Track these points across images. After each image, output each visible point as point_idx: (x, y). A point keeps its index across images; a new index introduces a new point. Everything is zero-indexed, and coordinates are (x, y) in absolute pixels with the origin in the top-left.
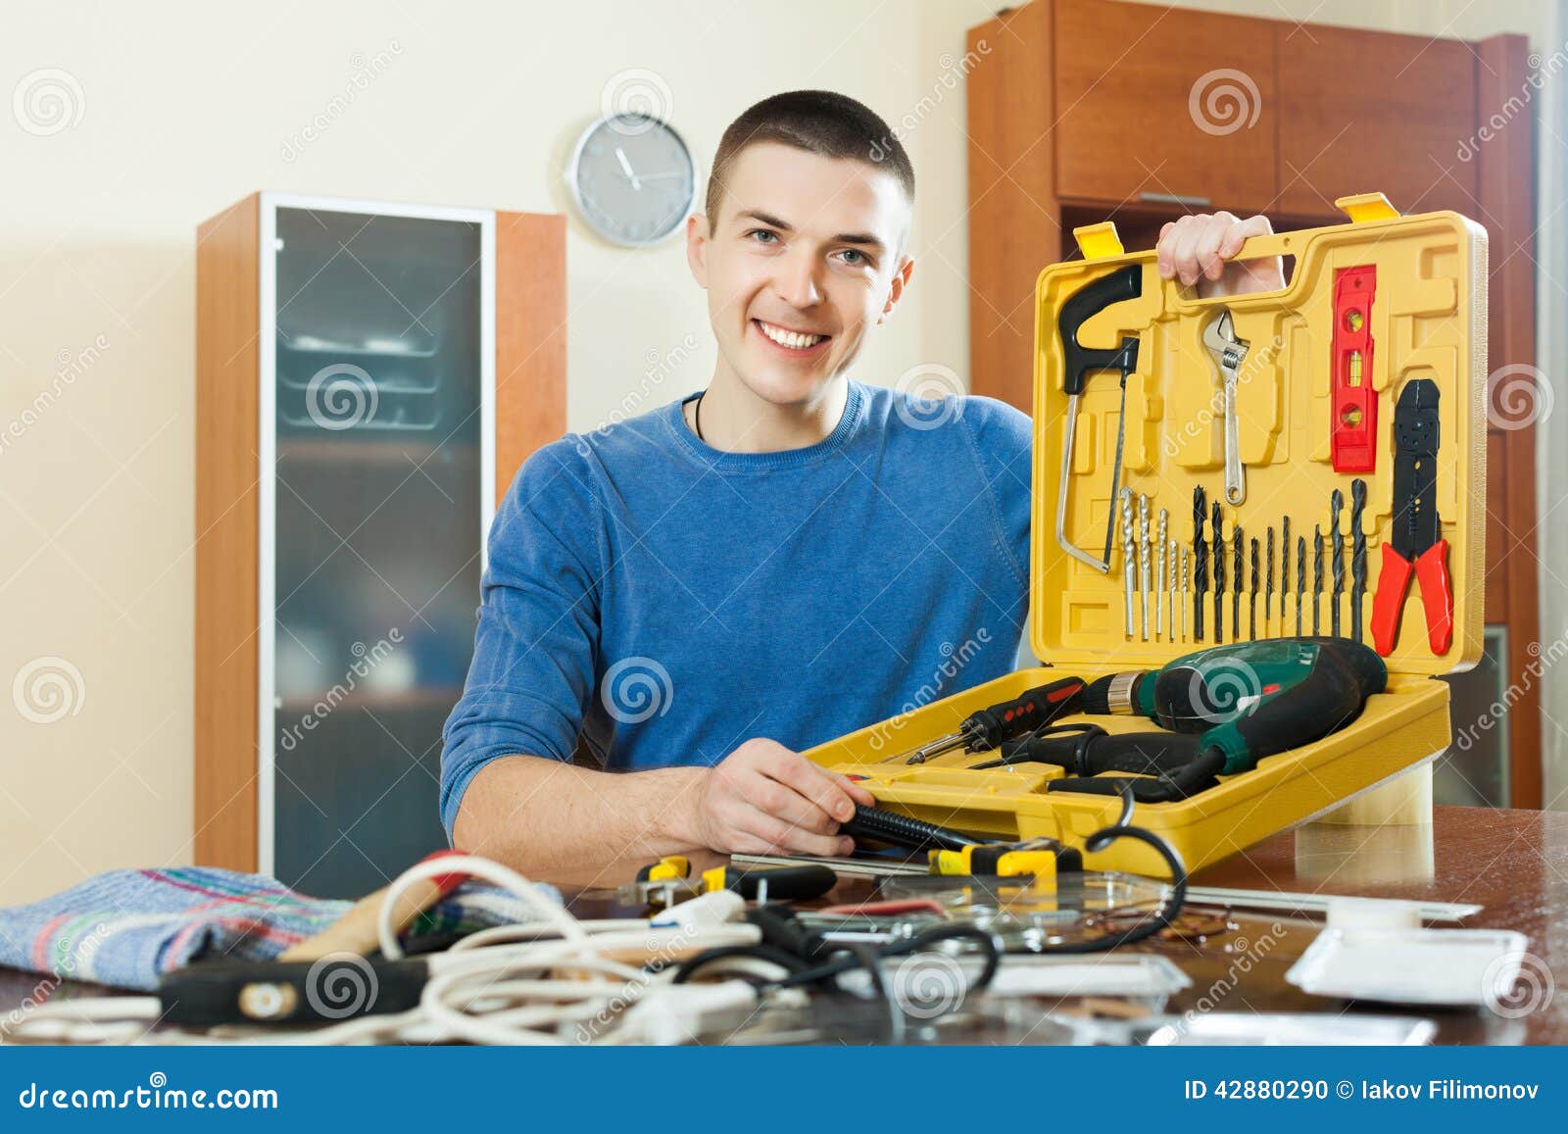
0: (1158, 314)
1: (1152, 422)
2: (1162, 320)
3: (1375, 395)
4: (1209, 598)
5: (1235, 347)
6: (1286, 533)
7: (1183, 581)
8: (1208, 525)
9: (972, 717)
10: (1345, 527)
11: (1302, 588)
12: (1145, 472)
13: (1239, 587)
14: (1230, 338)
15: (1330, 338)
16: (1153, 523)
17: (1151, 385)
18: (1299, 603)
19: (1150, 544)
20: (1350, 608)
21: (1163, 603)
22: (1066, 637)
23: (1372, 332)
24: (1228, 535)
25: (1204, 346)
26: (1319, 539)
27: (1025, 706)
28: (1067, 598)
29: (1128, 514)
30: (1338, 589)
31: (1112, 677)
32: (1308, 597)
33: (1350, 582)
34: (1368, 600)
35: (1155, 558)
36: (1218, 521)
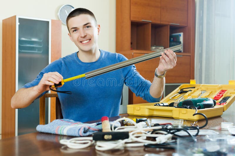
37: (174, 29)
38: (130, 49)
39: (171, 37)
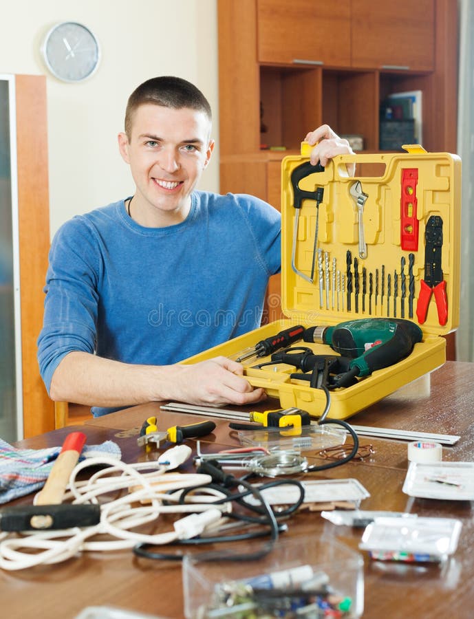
0: (331, 180)
1: (330, 222)
2: (333, 181)
3: (418, 221)
4: (353, 295)
5: (362, 196)
6: (383, 272)
7: (342, 288)
8: (352, 266)
9: (259, 343)
10: (406, 272)
11: (389, 294)
12: (327, 243)
13: (364, 292)
14: (361, 192)
15: (400, 197)
16: (331, 263)
17: (329, 208)
18: (388, 300)
19: (329, 271)
20: (408, 304)
21: (335, 297)
22: (296, 306)
23: (416, 196)
24: (360, 271)
25: (350, 195)
26: (396, 276)
27: (280, 338)
28: (296, 290)
29: (321, 259)
30: (403, 296)
31: (315, 327)
32: (392, 298)
33: (408, 293)
34: (415, 301)
35: (331, 277)
36: (356, 266)
37: (393, 81)
38: (259, 147)
39: (385, 103)
